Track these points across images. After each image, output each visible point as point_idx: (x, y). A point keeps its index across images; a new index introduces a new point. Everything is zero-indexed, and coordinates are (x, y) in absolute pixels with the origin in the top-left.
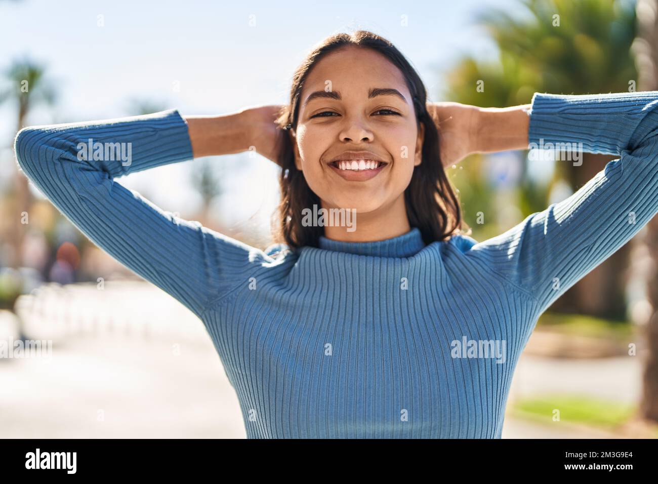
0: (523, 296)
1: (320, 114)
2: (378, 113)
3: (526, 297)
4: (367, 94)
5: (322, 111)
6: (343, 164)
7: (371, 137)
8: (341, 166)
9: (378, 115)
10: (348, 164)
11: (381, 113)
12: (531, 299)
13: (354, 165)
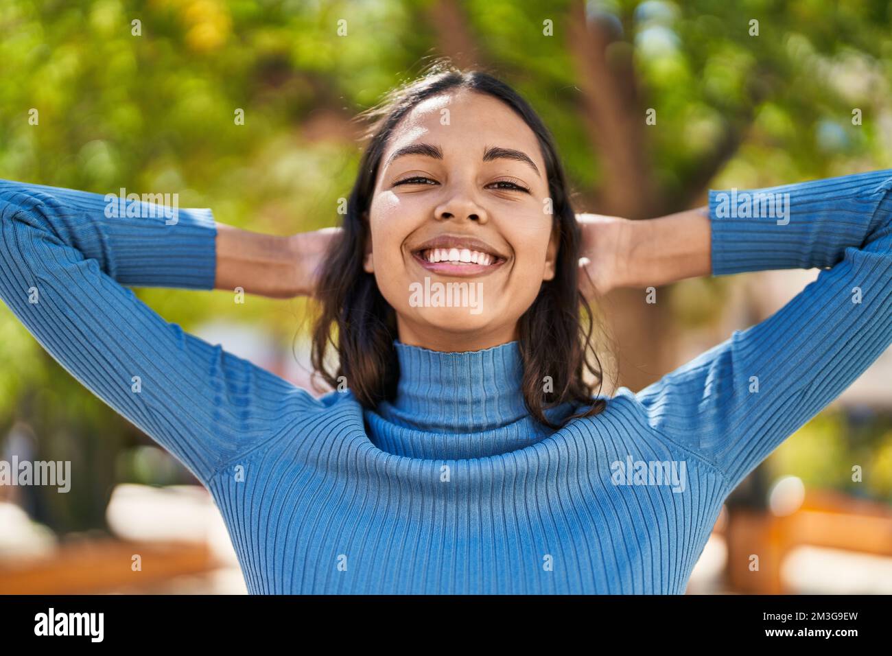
0: (702, 466)
1: (409, 179)
2: (496, 186)
3: (706, 469)
4: (482, 155)
5: (412, 176)
6: (437, 252)
7: (483, 216)
8: (434, 255)
9: (495, 188)
10: (444, 252)
11: (501, 187)
12: (714, 471)
13: (454, 255)
